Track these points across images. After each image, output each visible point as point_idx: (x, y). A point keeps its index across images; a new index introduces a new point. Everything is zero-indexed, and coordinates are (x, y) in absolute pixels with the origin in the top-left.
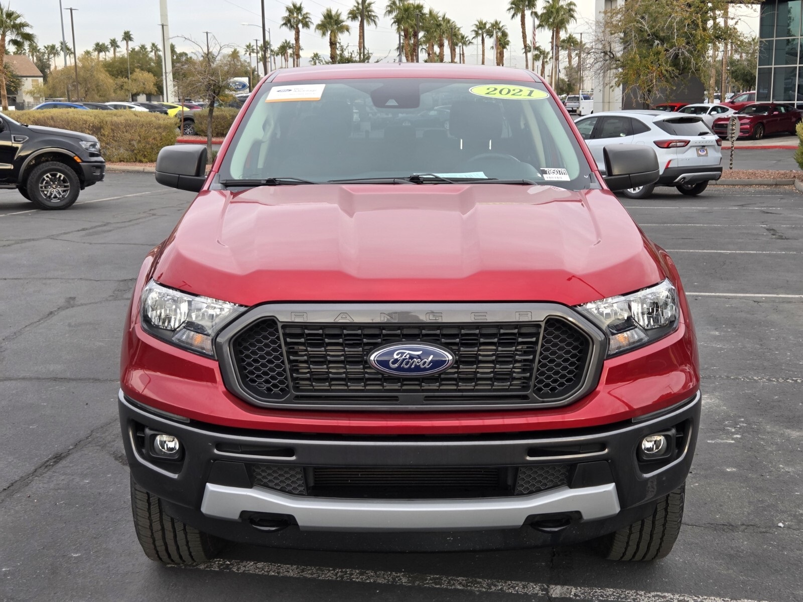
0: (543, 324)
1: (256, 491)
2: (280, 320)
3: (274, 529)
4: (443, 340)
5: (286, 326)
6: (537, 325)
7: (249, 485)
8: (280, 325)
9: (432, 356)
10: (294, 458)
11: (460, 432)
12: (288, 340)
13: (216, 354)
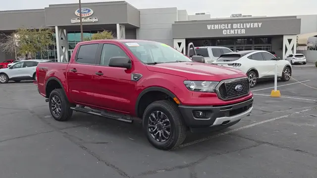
1: (225, 117)
4: (240, 84)
5: (226, 84)
10: (232, 109)
12: (226, 87)
13: (215, 91)
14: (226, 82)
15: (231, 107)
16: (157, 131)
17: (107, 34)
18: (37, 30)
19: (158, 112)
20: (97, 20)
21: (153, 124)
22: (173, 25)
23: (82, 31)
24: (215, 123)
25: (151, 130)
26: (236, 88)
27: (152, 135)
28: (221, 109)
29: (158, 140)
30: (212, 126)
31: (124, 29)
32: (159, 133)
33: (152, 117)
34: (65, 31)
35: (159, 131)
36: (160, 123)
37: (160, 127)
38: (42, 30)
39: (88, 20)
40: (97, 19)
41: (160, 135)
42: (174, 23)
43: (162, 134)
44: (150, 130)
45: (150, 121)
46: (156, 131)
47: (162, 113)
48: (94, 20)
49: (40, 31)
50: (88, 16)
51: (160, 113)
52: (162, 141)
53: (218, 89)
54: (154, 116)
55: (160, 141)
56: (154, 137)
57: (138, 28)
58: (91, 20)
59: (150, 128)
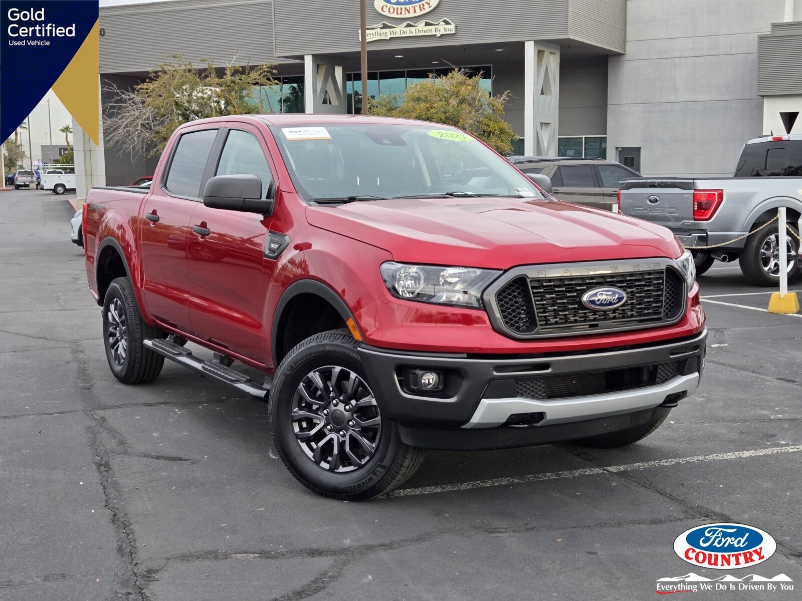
0: (665, 271)
1: (520, 398)
2: (529, 277)
3: (526, 426)
4: (619, 285)
5: (533, 281)
6: (661, 272)
7: (514, 396)
8: (528, 280)
9: (617, 295)
10: (550, 370)
11: (638, 343)
12: (534, 291)
13: (483, 305)
14: (532, 273)
15: (545, 366)
16: (325, 435)
17: (461, 84)
18: (221, 72)
19: (338, 369)
20: (451, 29)
21: (309, 407)
22: (761, 38)
23: (364, 71)
24: (476, 419)
25: (302, 429)
26: (585, 298)
27: (304, 446)
28: (499, 368)
29: (324, 465)
30: (466, 426)
31: (553, 62)
32: (332, 439)
33: (309, 384)
34: (339, 72)
35: (334, 436)
36: (341, 407)
37: (338, 423)
38: (235, 72)
39: (421, 29)
40: (452, 26)
41: (336, 451)
42: (767, 30)
43: (342, 445)
44: (297, 429)
45: (301, 398)
46: (321, 435)
47: (353, 375)
48: (441, 29)
49: (228, 77)
50: (419, 13)
51: (344, 376)
52: (342, 469)
53: (491, 297)
54: (319, 382)
55: (331, 470)
56: (310, 454)
57: (618, 55)
58: (431, 30)
59: (300, 421)
